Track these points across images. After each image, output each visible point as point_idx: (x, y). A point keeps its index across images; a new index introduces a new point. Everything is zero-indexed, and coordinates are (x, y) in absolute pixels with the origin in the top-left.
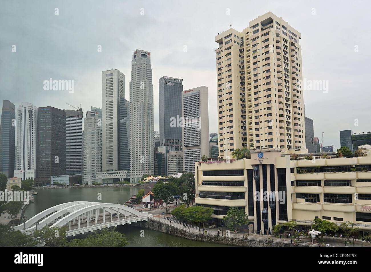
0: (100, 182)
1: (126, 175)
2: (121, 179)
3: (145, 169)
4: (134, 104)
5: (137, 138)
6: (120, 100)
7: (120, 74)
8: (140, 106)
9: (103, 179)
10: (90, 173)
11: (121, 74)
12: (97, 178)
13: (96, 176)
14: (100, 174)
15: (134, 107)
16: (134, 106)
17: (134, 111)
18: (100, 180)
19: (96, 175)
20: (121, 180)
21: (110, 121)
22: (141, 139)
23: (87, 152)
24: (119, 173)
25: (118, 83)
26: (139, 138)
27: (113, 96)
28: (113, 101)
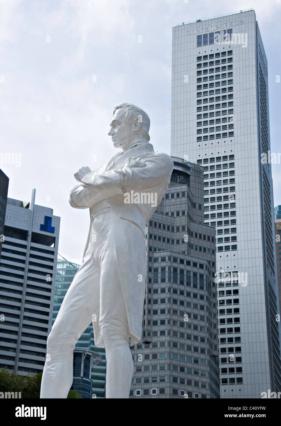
27: (235, 134)
28: (232, 157)
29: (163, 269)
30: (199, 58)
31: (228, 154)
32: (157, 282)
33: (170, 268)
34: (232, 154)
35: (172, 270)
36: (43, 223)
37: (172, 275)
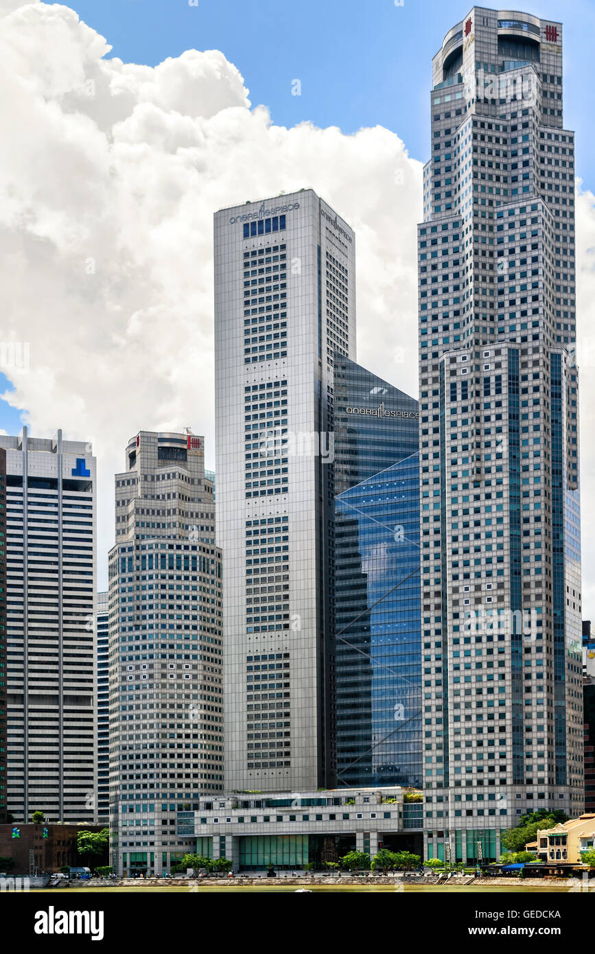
0: (222, 853)
1: (395, 815)
2: (360, 836)
3: (528, 775)
4: (453, 360)
5: (473, 580)
6: (329, 378)
7: (329, 218)
8: (492, 373)
9: (241, 841)
10: (158, 804)
11: (334, 223)
12: (201, 830)
13: (197, 821)
14: (222, 805)
15: (449, 380)
16: (453, 373)
17: (449, 405)
18: (222, 846)
19: (198, 814)
20: (360, 844)
21: (267, 507)
22: (501, 586)
23: (138, 677)
24: (350, 800)
25: (320, 272)
26: (483, 581)
27: (289, 354)
28: (284, 383)
29: (151, 556)
30: (246, 255)
31: (280, 380)
32: (145, 569)
33: (157, 555)
34: (285, 379)
35: (159, 557)
36: (75, 467)
37: (159, 562)
